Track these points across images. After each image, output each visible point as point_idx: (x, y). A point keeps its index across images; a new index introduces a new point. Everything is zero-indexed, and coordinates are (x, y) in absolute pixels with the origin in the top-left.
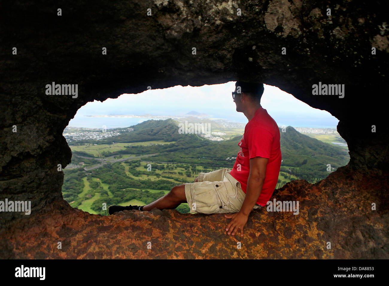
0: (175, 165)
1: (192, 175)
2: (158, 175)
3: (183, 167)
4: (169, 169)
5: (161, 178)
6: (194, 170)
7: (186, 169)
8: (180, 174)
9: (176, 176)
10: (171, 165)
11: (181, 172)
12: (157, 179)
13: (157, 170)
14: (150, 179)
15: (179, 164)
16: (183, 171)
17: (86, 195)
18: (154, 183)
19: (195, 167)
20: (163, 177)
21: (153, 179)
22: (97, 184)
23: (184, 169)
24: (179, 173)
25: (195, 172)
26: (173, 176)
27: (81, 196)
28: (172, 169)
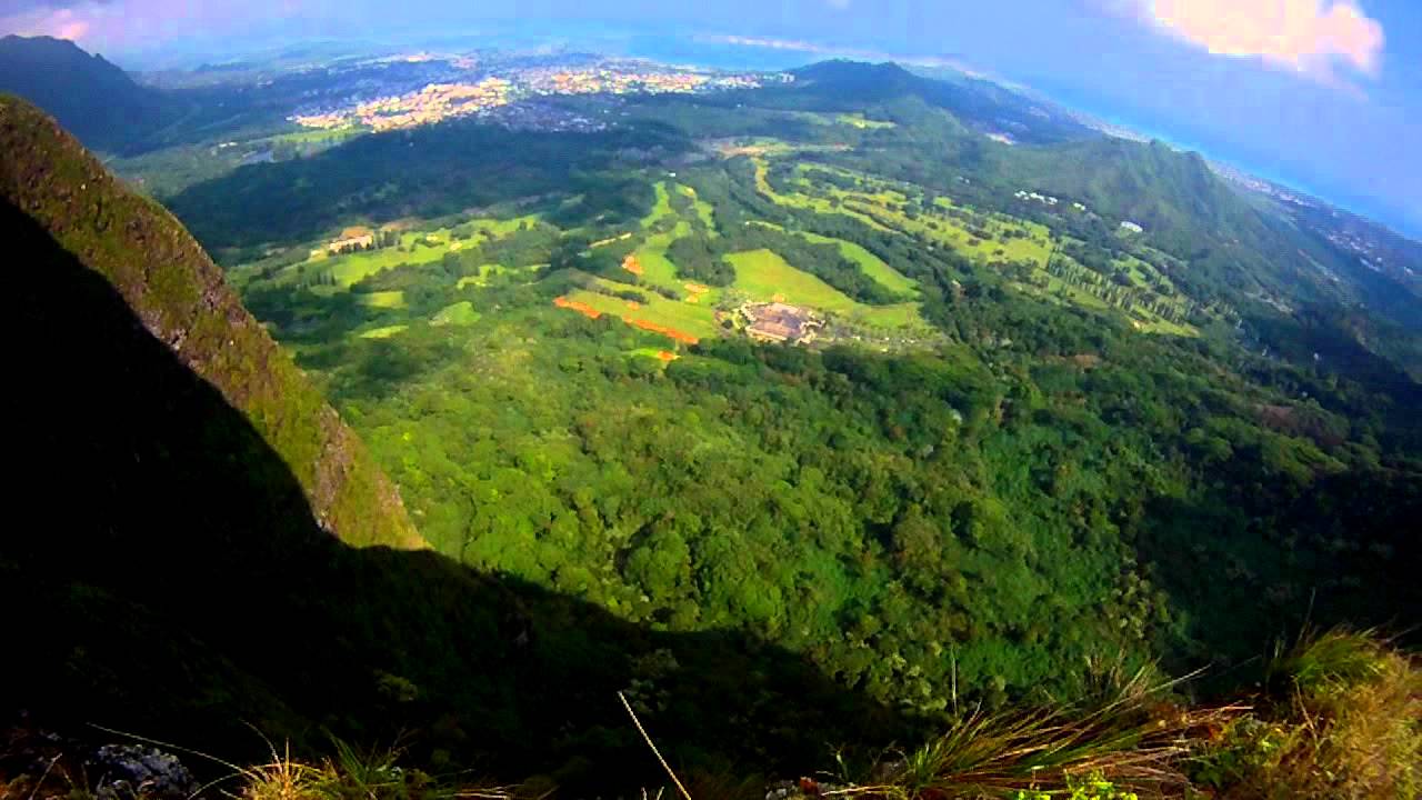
0: (883, 183)
1: (920, 216)
2: (834, 201)
3: (901, 192)
4: (866, 191)
5: (840, 209)
6: (927, 205)
7: (908, 198)
8: (891, 207)
9: (882, 212)
10: (871, 182)
11: (893, 202)
12: (831, 211)
13: (834, 187)
14: (814, 208)
15: (894, 183)
16: (899, 200)
17: (656, 223)
18: (822, 219)
19: (932, 198)
20: (847, 207)
21: (822, 206)
22: (687, 200)
23: (903, 197)
24: (889, 205)
25: (928, 211)
26: (873, 209)
27: (646, 223)
28: (873, 192)
